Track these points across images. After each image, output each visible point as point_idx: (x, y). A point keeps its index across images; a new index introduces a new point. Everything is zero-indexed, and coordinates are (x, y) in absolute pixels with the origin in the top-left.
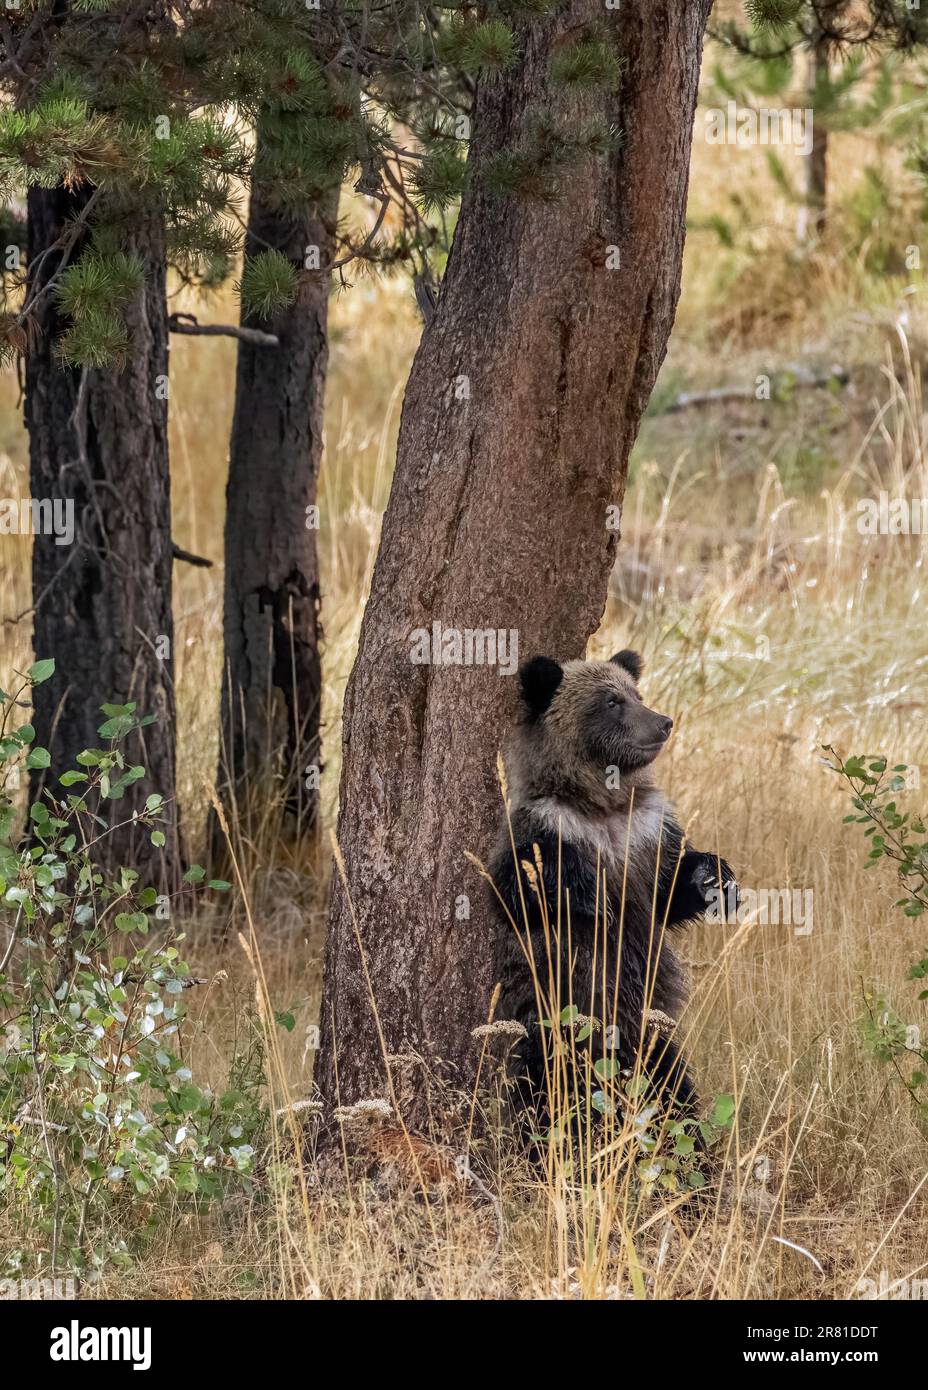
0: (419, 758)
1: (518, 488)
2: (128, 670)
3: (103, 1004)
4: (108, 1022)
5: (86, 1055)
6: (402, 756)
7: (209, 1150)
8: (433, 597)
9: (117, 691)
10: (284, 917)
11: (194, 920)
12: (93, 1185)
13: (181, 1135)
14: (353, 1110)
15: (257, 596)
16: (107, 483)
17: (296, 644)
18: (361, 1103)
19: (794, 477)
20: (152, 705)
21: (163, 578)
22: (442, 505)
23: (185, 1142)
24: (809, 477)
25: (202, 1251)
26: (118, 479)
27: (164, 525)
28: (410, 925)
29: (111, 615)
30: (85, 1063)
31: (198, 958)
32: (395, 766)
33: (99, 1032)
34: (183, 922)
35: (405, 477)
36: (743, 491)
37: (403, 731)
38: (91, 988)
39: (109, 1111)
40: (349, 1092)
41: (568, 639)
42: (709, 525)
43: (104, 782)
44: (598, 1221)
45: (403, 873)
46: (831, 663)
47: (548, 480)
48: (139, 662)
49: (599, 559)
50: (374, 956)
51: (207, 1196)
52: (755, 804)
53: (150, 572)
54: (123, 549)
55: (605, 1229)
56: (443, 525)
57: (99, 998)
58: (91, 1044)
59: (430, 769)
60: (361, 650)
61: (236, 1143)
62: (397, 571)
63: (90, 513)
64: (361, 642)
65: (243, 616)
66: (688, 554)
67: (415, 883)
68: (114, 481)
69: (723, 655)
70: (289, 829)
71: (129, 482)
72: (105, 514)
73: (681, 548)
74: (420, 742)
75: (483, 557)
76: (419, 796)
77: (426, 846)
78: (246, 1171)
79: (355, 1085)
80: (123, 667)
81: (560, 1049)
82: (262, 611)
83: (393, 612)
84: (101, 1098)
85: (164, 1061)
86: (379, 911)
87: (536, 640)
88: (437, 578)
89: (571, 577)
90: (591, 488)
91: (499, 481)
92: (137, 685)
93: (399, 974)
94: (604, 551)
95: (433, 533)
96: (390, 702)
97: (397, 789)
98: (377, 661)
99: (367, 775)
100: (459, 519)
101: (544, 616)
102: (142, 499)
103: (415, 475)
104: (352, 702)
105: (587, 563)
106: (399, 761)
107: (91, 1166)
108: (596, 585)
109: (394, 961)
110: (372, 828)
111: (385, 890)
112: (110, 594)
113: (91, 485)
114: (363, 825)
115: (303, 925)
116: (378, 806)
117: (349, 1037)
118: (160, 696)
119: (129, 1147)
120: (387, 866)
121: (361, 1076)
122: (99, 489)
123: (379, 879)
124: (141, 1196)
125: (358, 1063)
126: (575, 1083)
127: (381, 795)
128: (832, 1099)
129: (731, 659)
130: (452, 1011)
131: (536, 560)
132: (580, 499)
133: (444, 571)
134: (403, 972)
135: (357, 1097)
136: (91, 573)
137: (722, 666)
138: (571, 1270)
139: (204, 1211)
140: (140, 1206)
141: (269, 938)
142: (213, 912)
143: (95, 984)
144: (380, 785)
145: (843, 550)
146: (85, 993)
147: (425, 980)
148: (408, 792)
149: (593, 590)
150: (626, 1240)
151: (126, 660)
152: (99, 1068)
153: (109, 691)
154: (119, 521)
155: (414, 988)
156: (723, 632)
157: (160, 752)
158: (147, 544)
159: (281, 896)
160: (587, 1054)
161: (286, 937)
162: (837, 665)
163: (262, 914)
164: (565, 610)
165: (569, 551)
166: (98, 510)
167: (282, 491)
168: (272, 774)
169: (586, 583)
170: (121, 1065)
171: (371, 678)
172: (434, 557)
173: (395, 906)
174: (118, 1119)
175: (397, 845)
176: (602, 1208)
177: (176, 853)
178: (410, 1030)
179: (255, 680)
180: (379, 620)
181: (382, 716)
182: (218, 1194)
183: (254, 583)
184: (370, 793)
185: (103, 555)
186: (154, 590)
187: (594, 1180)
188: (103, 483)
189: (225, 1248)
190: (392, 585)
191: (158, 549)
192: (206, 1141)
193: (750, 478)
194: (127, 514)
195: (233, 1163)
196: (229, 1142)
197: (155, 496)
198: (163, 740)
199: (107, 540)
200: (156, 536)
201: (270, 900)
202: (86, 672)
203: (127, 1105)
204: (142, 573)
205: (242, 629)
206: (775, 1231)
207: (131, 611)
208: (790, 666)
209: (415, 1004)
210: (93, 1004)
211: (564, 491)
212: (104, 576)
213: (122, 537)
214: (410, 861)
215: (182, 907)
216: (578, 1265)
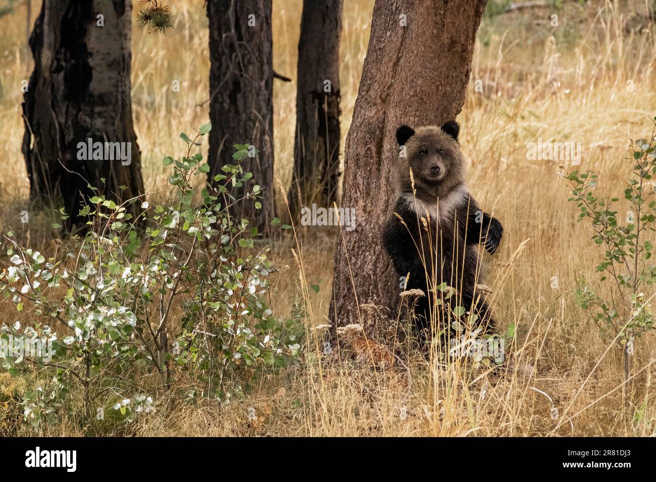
0: (379, 170)
1: (425, 48)
2: (252, 128)
3: (232, 279)
4: (235, 288)
5: (224, 303)
6: (371, 169)
7: (280, 346)
8: (386, 97)
9: (246, 138)
10: (322, 241)
11: (280, 242)
12: (227, 361)
13: (267, 339)
14: (345, 328)
15: (311, 96)
16: (244, 43)
17: (329, 117)
18: (349, 326)
19: (562, 43)
20: (263, 144)
21: (269, 86)
22: (391, 55)
23: (268, 342)
24: (569, 42)
25: (277, 391)
26: (249, 41)
27: (270, 63)
28: (374, 245)
29: (245, 103)
30: (224, 306)
31: (282, 259)
32: (368, 174)
33: (230, 292)
34: (275, 243)
35: (375, 42)
36: (538, 49)
37: (372, 158)
38: (228, 273)
39: (235, 328)
40: (345, 320)
41: (447, 117)
42: (523, 64)
43: (234, 179)
44: (452, 380)
45: (371, 222)
46: (574, 128)
47: (439, 44)
48: (257, 124)
49: (461, 80)
50: (357, 259)
51: (279, 367)
52: (535, 192)
53: (263, 84)
54: (251, 73)
55: (455, 383)
56: (391, 64)
57: (231, 278)
58: (227, 298)
59: (384, 175)
60: (353, 121)
61: (292, 343)
62: (370, 85)
63: (236, 56)
64: (353, 117)
65: (305, 104)
66: (513, 77)
67: (376, 227)
68: (248, 42)
69: (525, 124)
70: (324, 201)
71: (254, 42)
72: (243, 57)
73: (509, 75)
74: (379, 163)
75: (409, 79)
76: (378, 187)
77: (381, 210)
78: (296, 355)
79: (348, 317)
80: (250, 127)
81: (437, 302)
82: (313, 102)
83: (368, 104)
84: (231, 322)
85: (260, 306)
86: (360, 239)
87: (432, 117)
88: (388, 88)
89: (448, 89)
90: (458, 48)
91: (417, 44)
92: (256, 135)
93: (368, 268)
94: (464, 77)
95: (386, 67)
96: (366, 145)
97: (368, 184)
98: (360, 126)
99: (355, 177)
100: (399, 61)
101: (436, 106)
102: (260, 51)
103: (379, 41)
104: (349, 144)
105: (456, 82)
106: (370, 171)
107: (226, 352)
108: (460, 92)
109: (366, 262)
110: (357, 202)
111: (362, 230)
112: (245, 93)
113: (237, 43)
114: (353, 200)
115: (329, 245)
116: (360, 191)
117: (345, 296)
118: (267, 140)
119: (245, 344)
120: (364, 219)
121: (350, 313)
122: (240, 46)
123: (360, 224)
124: (248, 366)
125: (349, 308)
126: (443, 317)
127: (361, 187)
128: (564, 325)
129: (529, 126)
130: (392, 284)
131: (433, 81)
132: (453, 53)
133: (391, 85)
134: (370, 267)
135: (348, 322)
136: (236, 84)
137: (524, 128)
138: (440, 401)
139: (277, 373)
140: (249, 371)
141: (314, 251)
142: (289, 239)
143: (229, 271)
144: (361, 182)
145: (582, 76)
146: (225, 275)
147: (380, 270)
148: (374, 186)
149: (459, 95)
150: (465, 389)
151: (252, 124)
152: (230, 309)
153: (244, 138)
154: (249, 60)
155: (375, 274)
156: (526, 113)
157: (266, 166)
158: (262, 72)
159: (320, 231)
160: (449, 305)
161: (321, 250)
162: (577, 129)
163: (311, 240)
164: (446, 104)
165: (448, 77)
166: (240, 55)
167: (324, 48)
168: (317, 176)
169: (455, 91)
170: (240, 308)
171: (357, 134)
172: (387, 79)
173: (367, 237)
174: (238, 332)
175: (368, 209)
176: (454, 373)
177: (273, 212)
178: (373, 293)
179: (310, 133)
180: (361, 107)
181: (362, 151)
182: (284, 366)
183: (311, 89)
184: (356, 186)
185: (242, 76)
186: (264, 92)
187: (451, 361)
188: (242, 43)
189: (287, 390)
190: (367, 91)
191: (267, 74)
192: (278, 342)
193: (542, 43)
194: (253, 57)
195: (291, 353)
196: (289, 343)
197: (266, 49)
198: (268, 161)
199: (243, 69)
200: (266, 67)
201: (315, 234)
202: (233, 129)
203: (243, 325)
204: (259, 84)
205: (304, 110)
206: (531, 384)
207: (254, 102)
208: (556, 129)
209: (375, 281)
210: (228, 280)
211: (446, 49)
212: (242, 85)
213: (250, 68)
214: (374, 217)
215: (275, 235)
216: (443, 399)
